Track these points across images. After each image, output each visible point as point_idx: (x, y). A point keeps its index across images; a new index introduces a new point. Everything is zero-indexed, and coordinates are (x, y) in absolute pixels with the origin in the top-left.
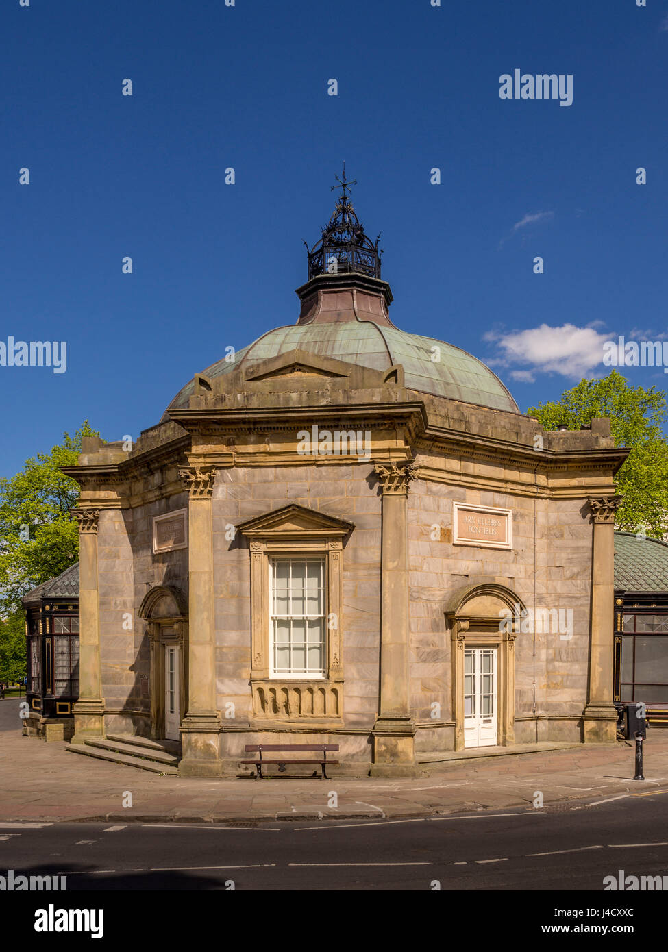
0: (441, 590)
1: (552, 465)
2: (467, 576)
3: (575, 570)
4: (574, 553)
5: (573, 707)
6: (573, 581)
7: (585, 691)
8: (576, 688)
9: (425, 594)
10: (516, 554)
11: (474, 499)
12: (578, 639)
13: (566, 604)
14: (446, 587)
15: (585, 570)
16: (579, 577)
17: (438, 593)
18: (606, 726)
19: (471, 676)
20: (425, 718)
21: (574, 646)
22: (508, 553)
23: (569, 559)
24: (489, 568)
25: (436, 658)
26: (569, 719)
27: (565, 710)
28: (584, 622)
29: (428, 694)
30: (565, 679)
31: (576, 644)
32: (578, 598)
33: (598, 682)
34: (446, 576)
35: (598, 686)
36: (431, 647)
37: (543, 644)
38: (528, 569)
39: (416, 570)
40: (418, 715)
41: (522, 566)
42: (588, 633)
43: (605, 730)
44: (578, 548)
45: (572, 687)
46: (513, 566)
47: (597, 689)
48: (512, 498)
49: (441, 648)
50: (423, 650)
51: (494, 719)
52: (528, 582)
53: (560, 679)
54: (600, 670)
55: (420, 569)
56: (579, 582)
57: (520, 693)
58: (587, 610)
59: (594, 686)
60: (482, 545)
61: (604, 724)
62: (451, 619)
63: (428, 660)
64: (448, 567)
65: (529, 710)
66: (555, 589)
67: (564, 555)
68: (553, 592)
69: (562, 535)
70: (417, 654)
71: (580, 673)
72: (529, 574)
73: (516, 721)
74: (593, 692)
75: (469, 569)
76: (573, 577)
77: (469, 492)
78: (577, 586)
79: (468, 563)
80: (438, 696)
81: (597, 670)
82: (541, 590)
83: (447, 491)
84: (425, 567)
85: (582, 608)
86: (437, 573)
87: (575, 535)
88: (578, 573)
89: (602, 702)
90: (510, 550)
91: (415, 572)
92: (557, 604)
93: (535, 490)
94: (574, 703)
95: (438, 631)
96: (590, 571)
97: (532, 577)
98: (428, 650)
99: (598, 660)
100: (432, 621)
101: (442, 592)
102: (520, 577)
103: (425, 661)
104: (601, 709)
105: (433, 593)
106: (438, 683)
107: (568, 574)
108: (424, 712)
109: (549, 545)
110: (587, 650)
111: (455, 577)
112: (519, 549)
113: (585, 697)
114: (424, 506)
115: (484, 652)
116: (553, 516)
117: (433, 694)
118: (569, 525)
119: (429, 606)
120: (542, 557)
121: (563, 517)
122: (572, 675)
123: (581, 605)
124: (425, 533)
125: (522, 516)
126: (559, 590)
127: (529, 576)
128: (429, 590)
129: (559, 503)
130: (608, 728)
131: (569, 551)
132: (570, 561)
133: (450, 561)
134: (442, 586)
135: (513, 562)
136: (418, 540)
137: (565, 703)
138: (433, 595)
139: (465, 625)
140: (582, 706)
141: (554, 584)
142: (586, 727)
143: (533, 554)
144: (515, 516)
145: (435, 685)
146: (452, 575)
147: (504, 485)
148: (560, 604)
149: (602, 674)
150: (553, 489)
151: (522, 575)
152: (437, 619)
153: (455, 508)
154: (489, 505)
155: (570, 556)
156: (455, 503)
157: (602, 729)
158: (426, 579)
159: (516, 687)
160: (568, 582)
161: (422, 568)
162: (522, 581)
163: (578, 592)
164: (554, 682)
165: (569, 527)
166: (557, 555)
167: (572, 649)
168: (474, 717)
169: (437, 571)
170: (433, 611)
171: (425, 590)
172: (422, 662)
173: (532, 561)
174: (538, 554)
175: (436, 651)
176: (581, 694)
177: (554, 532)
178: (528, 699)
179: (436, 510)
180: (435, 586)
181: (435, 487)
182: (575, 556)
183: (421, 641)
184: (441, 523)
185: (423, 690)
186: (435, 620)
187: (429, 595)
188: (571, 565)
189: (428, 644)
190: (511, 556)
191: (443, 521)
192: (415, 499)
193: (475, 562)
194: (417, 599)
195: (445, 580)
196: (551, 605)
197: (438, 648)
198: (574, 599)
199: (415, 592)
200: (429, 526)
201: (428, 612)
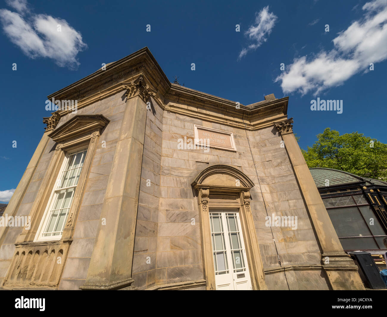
0: (188, 170)
1: (251, 116)
2: (208, 163)
3: (279, 161)
4: (275, 152)
5: (311, 257)
6: (280, 167)
7: (315, 242)
8: (308, 240)
9: (174, 172)
10: (240, 154)
11: (207, 126)
12: (296, 203)
13: (280, 181)
14: (192, 169)
15: (285, 159)
16: (282, 164)
17: (186, 171)
18: (350, 276)
19: (220, 234)
20: (175, 277)
21: (295, 208)
22: (234, 153)
23: (273, 156)
24: (223, 160)
25: (184, 219)
26: (312, 269)
27: (305, 261)
28: (295, 191)
29: (178, 252)
30: (296, 233)
31: (295, 206)
32: (287, 176)
33: (323, 233)
34: (191, 162)
35: (324, 237)
36: (181, 209)
37: (273, 208)
38: (249, 162)
39: (167, 156)
40: (166, 275)
41: (245, 161)
42: (301, 197)
43: (350, 281)
44: (277, 149)
45: (304, 240)
46: (240, 160)
47: (325, 240)
48: (232, 128)
49: (189, 211)
50: (173, 212)
51: (247, 273)
52: (252, 169)
53: (292, 234)
54: (321, 223)
55: (171, 156)
56: (283, 167)
57: (264, 248)
58: (295, 182)
59: (322, 237)
60: (216, 147)
61: (346, 274)
62: (196, 189)
63: (177, 220)
64: (193, 157)
65: (275, 262)
66: (270, 173)
67: (270, 154)
68: (269, 175)
69: (266, 145)
70: (167, 215)
71: (306, 228)
73: (267, 274)
74: (323, 243)
75: (209, 160)
76: (278, 165)
77: (204, 122)
78: (283, 170)
79: (207, 156)
80: (188, 253)
81: (319, 224)
82: (262, 174)
83: (190, 120)
84: (175, 155)
85: (291, 182)
86: (185, 160)
87: (272, 143)
88: (282, 162)
89: (335, 251)
90: (235, 152)
91: (167, 158)
92: (274, 182)
93: (244, 126)
94: (310, 254)
95: (187, 197)
96: (288, 159)
97: (254, 167)
98: (177, 212)
99: (316, 216)
100: (181, 192)
101: (189, 172)
102: (245, 166)
103: (174, 221)
104: (337, 259)
105: (181, 171)
106: (188, 242)
107: (275, 164)
108: (173, 271)
109: (260, 151)
110: (305, 210)
111: (199, 164)
112: (242, 152)
113: (317, 248)
114: (174, 124)
115: (229, 214)
116: (258, 138)
117: (183, 251)
118: (268, 140)
119: (178, 179)
120: (257, 157)
121: (263, 137)
122: (301, 230)
123: (290, 180)
124: (174, 137)
125: (240, 136)
126: (273, 174)
127: (252, 166)
128: (178, 170)
129: (259, 131)
130: (352, 279)
131: (272, 152)
132: (274, 157)
134: (188, 167)
135: (239, 158)
136: (169, 140)
137: (303, 253)
138: (182, 173)
139: (207, 192)
140: (318, 256)
141: (269, 170)
142: (330, 278)
143: (251, 155)
144: (235, 136)
145: (186, 242)
146: (197, 162)
147: (225, 121)
148: (276, 182)
149: (324, 226)
150: (254, 125)
151: (246, 165)
152: (185, 189)
153: (196, 128)
154: (218, 129)
155: (274, 154)
156: (195, 125)
157: (347, 280)
158: (176, 162)
159: (259, 242)
160: (277, 168)
161: (173, 155)
162: (247, 169)
163: (285, 173)
164: (289, 237)
165: (268, 141)
166: (266, 155)
167: (294, 210)
168: (228, 272)
169: (185, 158)
170: (182, 183)
171: (175, 169)
172: (171, 222)
173: (251, 158)
174: (254, 155)
175: (184, 213)
176: (313, 246)
177: (260, 145)
178: (272, 252)
179: (183, 127)
180: (183, 167)
181: (182, 117)
182: (276, 153)
183: (171, 205)
184: (187, 134)
185: (172, 248)
186: (183, 189)
187: (178, 172)
188: (276, 159)
189: (178, 208)
190: (237, 155)
191: (188, 133)
192: (168, 120)
193: (213, 156)
194: (168, 174)
195: (191, 164)
196: (271, 183)
197: (186, 210)
198: (284, 177)
199: (166, 170)
200: (178, 134)
201: (177, 184)
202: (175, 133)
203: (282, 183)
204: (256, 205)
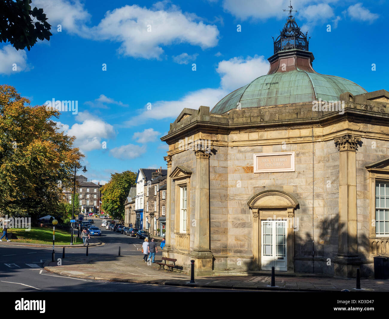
1: (322, 124)
2: (265, 187)
3: (334, 178)
4: (333, 169)
6: (333, 184)
9: (237, 197)
10: (299, 173)
11: (268, 151)
12: (335, 217)
14: (250, 193)
15: (338, 178)
16: (335, 182)
17: (245, 196)
19: (270, 235)
20: (237, 253)
22: (292, 174)
24: (279, 182)
25: (243, 226)
28: (337, 207)
29: (239, 243)
31: (334, 219)
32: (335, 194)
33: (341, 241)
34: (250, 189)
36: (241, 221)
37: (321, 219)
38: (307, 180)
39: (232, 187)
41: (303, 179)
44: (335, 166)
45: (334, 244)
46: (297, 179)
48: (296, 146)
49: (247, 221)
50: (236, 222)
51: (286, 258)
52: (308, 187)
53: (329, 239)
55: (235, 186)
56: (335, 185)
59: (340, 244)
60: (273, 171)
63: (239, 227)
64: (252, 184)
65: (309, 255)
67: (330, 171)
68: (326, 191)
69: (329, 160)
70: (233, 224)
72: (309, 182)
74: (340, 247)
75: (265, 184)
77: (264, 148)
78: (335, 187)
79: (264, 181)
80: (245, 244)
81: (341, 234)
82: (318, 191)
83: (250, 149)
86: (245, 187)
87: (334, 159)
88: (335, 180)
89: (343, 253)
90: (294, 172)
91: (232, 188)
92: (327, 198)
93: (312, 139)
94: (334, 253)
95: (245, 213)
97: (312, 184)
98: (239, 222)
100: (241, 210)
101: (248, 196)
102: (302, 184)
103: (237, 227)
104: (341, 257)
105: (242, 196)
106: (245, 238)
107: (331, 181)
108: (236, 250)
109: (325, 166)
111: (256, 188)
112: (302, 170)
114: (237, 158)
116: (326, 151)
117: (242, 243)
119: (239, 202)
120: (319, 173)
121: (330, 151)
122: (333, 237)
123: (336, 198)
124: (237, 170)
125: (303, 153)
126: (328, 190)
127: (309, 184)
128: (240, 195)
129: (328, 143)
130: (343, 268)
131: (331, 168)
132: (332, 174)
133: (253, 181)
134: (247, 193)
135: (297, 177)
136: (233, 173)
137: (331, 252)
138: (243, 197)
139: (256, 210)
141: (326, 186)
142: (335, 266)
143: (312, 172)
144: (297, 155)
145: (243, 238)
146: (254, 187)
147: (287, 140)
148: (329, 198)
151: (304, 183)
152: (245, 208)
153: (255, 157)
154: (279, 151)
155: (332, 171)
156: (254, 154)
158: (238, 190)
162: (303, 187)
163: (335, 191)
164: (327, 241)
165: (331, 155)
166: (327, 171)
167: (333, 222)
168: (272, 255)
170: (242, 205)
171: (237, 195)
172: (235, 228)
173: (312, 176)
174: (316, 172)
175: (243, 223)
176: (337, 248)
177: (326, 159)
178: (308, 249)
179: (244, 159)
180: (243, 193)
181: (242, 149)
183: (235, 218)
184: (247, 165)
185: (236, 240)
186: (243, 209)
187: (240, 197)
188: (332, 176)
189: (239, 220)
190: (296, 174)
191: (248, 163)
192: (232, 156)
193: (270, 180)
194: (233, 199)
195: (250, 190)
196: (325, 198)
197: (245, 221)
198: (333, 194)
199: (231, 197)
200: (240, 167)
201: (239, 205)
202: (237, 167)
203: (332, 199)
204: (303, 217)
